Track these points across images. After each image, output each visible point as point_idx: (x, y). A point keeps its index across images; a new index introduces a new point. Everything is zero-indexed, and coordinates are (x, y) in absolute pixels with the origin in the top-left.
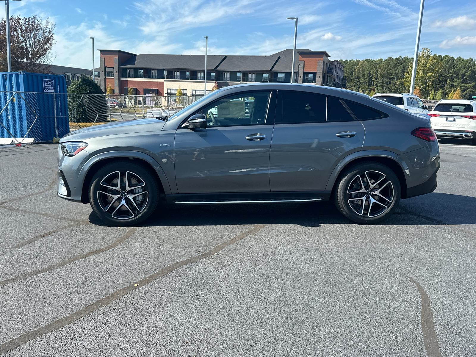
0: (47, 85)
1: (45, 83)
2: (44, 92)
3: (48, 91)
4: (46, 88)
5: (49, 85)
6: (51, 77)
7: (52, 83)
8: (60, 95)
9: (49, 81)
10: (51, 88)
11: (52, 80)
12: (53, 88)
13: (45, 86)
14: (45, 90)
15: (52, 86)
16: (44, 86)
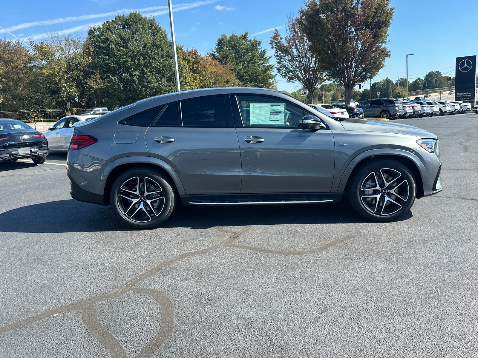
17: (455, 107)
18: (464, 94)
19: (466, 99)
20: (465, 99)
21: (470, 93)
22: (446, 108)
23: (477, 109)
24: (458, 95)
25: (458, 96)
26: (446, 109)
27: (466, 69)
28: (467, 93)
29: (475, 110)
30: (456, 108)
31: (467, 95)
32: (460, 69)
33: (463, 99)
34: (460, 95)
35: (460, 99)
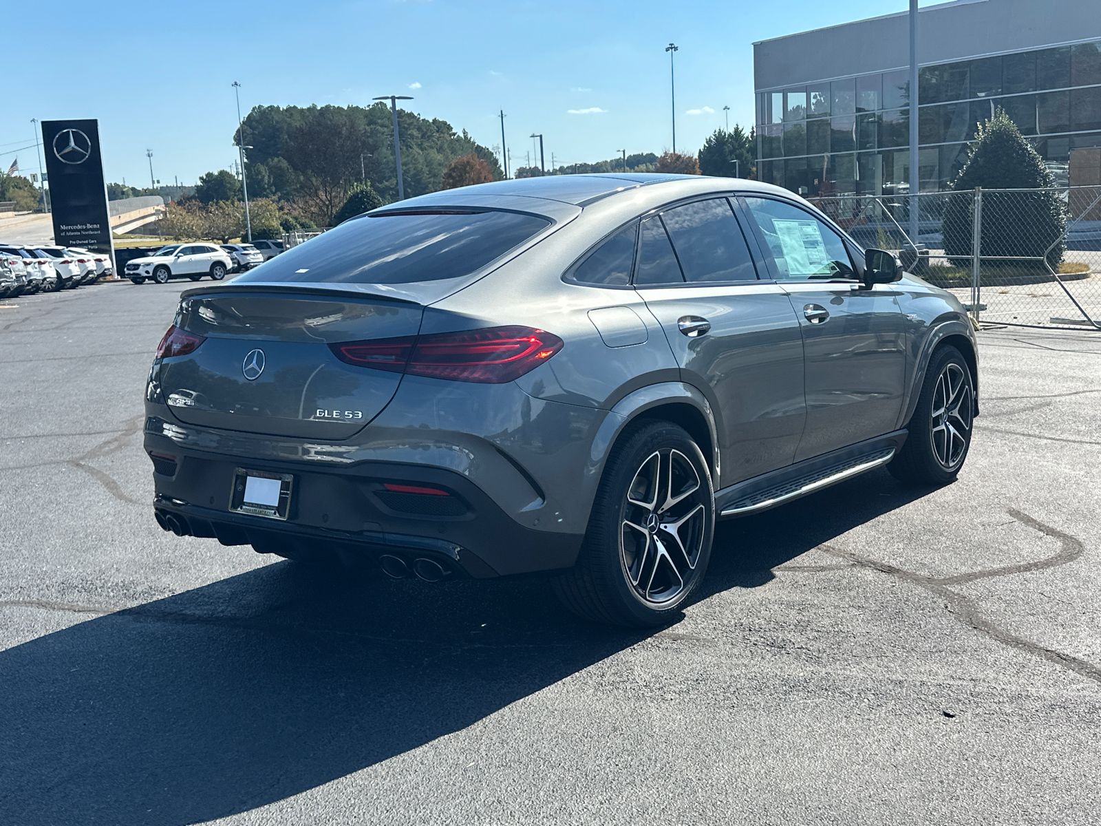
17: (86, 264)
18: (79, 227)
19: (87, 242)
20: (85, 242)
21: (95, 226)
22: (70, 268)
23: (138, 269)
24: (63, 231)
25: (63, 234)
26: (70, 271)
27: (73, 155)
28: (89, 226)
29: (131, 272)
30: (89, 269)
31: (86, 230)
32: (58, 156)
33: (78, 242)
34: (69, 231)
35: (71, 242)
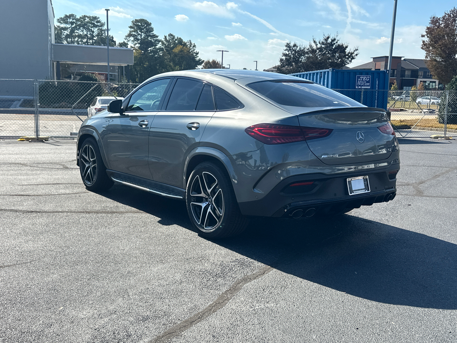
0: (361, 81)
1: (359, 79)
2: (355, 88)
3: (361, 87)
4: (360, 84)
5: (364, 81)
6: (368, 73)
7: (368, 79)
8: (378, 91)
9: (364, 77)
10: (365, 84)
11: (370, 76)
12: (368, 84)
13: (359, 82)
14: (358, 87)
15: (368, 82)
16: (357, 83)
